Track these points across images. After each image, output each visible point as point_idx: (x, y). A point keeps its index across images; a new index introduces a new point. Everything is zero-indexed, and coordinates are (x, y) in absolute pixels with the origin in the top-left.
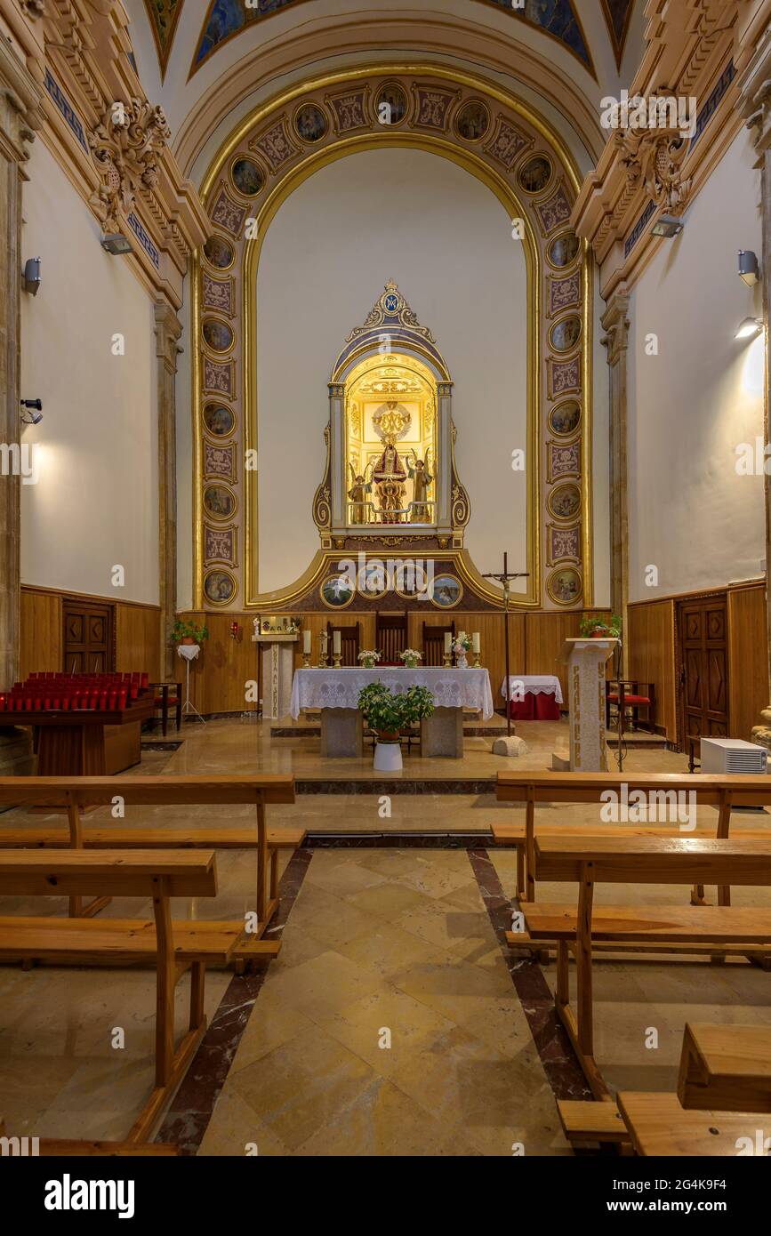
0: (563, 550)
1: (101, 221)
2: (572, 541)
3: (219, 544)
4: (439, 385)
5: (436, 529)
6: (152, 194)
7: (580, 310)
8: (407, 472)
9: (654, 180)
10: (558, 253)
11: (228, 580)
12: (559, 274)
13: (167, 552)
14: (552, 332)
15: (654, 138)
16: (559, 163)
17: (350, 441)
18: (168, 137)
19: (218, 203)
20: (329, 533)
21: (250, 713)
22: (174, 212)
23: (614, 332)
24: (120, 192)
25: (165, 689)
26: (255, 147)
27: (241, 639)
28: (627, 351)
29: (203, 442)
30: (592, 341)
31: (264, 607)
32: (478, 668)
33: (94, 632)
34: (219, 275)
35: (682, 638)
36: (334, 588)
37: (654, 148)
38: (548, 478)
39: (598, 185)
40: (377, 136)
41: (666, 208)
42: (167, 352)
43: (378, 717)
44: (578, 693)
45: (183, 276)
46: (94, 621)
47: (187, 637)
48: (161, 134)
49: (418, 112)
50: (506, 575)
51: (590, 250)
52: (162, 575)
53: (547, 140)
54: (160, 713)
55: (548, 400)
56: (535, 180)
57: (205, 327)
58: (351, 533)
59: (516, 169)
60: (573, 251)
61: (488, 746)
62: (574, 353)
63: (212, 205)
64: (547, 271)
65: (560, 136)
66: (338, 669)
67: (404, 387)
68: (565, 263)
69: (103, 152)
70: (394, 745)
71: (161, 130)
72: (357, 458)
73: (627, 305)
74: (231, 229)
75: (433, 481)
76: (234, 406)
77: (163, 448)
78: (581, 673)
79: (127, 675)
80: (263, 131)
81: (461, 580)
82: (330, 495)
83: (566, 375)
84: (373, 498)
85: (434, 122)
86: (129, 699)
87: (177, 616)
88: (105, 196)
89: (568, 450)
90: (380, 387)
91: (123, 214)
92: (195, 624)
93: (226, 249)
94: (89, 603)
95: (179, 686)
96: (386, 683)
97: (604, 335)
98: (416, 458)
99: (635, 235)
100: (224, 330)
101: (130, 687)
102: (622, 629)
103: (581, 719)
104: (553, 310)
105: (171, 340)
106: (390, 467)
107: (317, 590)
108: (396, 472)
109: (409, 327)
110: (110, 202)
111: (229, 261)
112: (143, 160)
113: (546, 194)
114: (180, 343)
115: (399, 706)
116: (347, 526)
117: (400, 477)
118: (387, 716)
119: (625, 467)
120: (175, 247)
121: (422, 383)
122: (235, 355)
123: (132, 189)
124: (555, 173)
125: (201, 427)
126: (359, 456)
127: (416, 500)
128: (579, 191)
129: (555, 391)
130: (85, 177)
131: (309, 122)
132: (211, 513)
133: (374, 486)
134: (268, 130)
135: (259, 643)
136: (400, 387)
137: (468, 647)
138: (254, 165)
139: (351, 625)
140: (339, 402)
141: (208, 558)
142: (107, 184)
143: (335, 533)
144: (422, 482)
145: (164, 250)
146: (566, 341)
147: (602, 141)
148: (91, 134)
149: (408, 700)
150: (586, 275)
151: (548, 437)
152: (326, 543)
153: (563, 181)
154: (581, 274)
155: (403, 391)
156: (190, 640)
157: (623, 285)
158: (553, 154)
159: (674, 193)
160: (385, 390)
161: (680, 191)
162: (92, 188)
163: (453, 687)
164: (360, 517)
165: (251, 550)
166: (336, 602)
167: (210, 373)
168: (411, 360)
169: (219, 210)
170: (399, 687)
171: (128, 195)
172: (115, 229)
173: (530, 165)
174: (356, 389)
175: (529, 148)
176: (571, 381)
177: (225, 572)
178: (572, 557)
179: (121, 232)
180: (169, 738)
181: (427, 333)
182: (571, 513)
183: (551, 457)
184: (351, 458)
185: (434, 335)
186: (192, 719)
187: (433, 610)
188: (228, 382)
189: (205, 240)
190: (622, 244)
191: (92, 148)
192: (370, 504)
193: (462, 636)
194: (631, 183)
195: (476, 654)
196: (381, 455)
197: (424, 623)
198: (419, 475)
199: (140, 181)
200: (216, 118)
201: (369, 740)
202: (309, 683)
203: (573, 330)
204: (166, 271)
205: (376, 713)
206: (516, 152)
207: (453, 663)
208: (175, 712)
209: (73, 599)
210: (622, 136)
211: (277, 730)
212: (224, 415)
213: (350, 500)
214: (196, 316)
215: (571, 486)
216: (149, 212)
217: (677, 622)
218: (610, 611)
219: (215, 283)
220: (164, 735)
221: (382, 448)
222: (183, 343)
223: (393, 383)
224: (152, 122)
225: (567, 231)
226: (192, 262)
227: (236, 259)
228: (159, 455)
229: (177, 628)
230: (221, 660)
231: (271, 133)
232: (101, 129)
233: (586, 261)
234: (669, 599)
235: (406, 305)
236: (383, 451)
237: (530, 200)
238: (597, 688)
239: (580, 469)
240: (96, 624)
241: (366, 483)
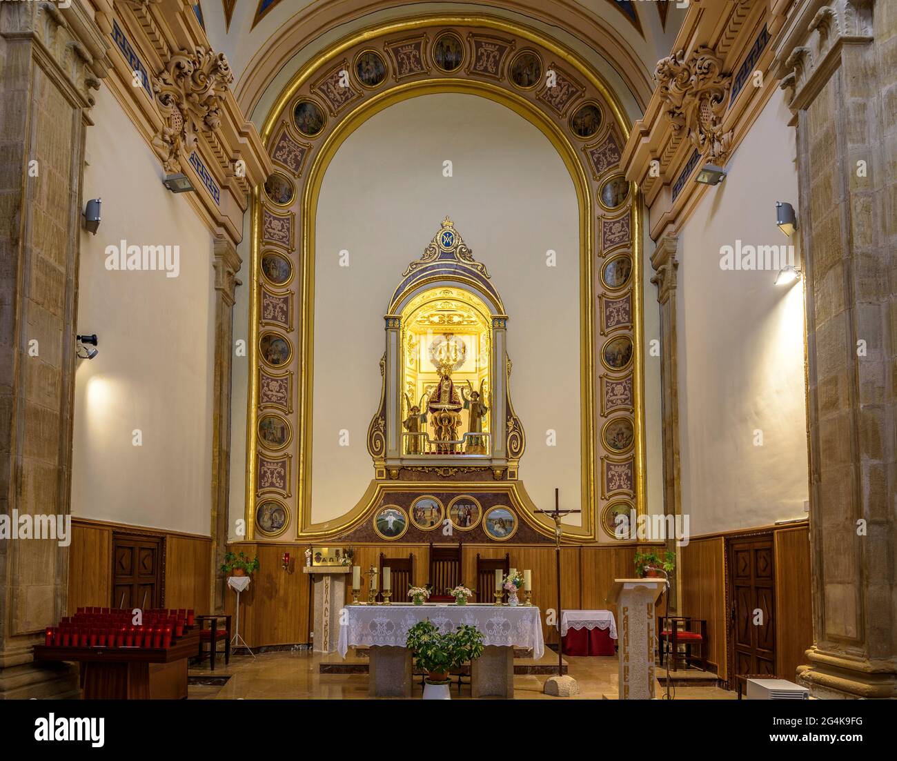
0: (618, 483)
1: (164, 161)
2: (626, 474)
3: (272, 473)
4: (494, 319)
5: (491, 460)
6: (214, 135)
7: (630, 250)
8: (462, 402)
9: (698, 131)
10: (609, 195)
11: (281, 510)
12: (610, 215)
13: (220, 482)
14: (604, 271)
15: (697, 92)
16: (609, 110)
17: (407, 371)
18: (231, 82)
19: (279, 143)
20: (384, 463)
21: (301, 647)
22: (235, 151)
23: (663, 272)
24: (183, 134)
25: (214, 622)
26: (317, 90)
27: (292, 570)
28: (676, 290)
29: (259, 372)
30: (642, 279)
31: (317, 537)
32: (529, 606)
33: (143, 564)
34: (279, 210)
35: (732, 575)
36: (387, 519)
37: (697, 101)
38: (602, 411)
39: (646, 133)
40: (434, 82)
41: (710, 158)
42: (225, 285)
43: (427, 657)
44: (627, 634)
45: (244, 212)
46: (144, 553)
47: (238, 568)
48: (224, 80)
49: (474, 59)
50: (557, 511)
51: (639, 193)
52: (214, 505)
53: (597, 89)
54: (208, 646)
55: (601, 335)
56: (586, 126)
57: (264, 260)
58: (405, 463)
59: (568, 114)
60: (623, 194)
61: (540, 685)
62: (626, 290)
63: (273, 145)
64: (599, 212)
65: (609, 85)
66: (388, 606)
67: (461, 319)
68: (616, 204)
69: (167, 97)
70: (443, 686)
71: (223, 76)
72: (413, 388)
73: (675, 246)
74: (292, 167)
75: (489, 412)
76: (291, 337)
77: (219, 379)
78: (630, 613)
79: (173, 612)
80: (325, 75)
81: (516, 512)
82: (385, 425)
83: (618, 311)
84: (428, 429)
85: (490, 70)
86: (174, 636)
87: (228, 547)
88: (167, 138)
89: (621, 384)
90: (436, 319)
91: (185, 154)
92: (245, 556)
93: (287, 186)
94: (139, 535)
95: (229, 618)
96: (435, 621)
97: (654, 274)
98: (471, 389)
99: (682, 180)
100: (283, 263)
101: (175, 625)
102: (675, 564)
103: (631, 661)
104: (604, 249)
105: (229, 274)
106: (445, 397)
107: (370, 521)
108: (451, 402)
109: (465, 263)
110: (172, 143)
111: (290, 197)
112: (206, 104)
113: (596, 140)
114: (238, 276)
115: (448, 645)
116: (401, 456)
117: (456, 407)
118: (435, 656)
119: (676, 404)
120: (235, 184)
121: (477, 316)
122: (293, 287)
123: (195, 130)
124: (606, 120)
125: (258, 357)
126: (415, 385)
127: (471, 431)
128: (628, 137)
129: (608, 327)
130: (149, 120)
131: (369, 67)
132: (266, 443)
133: (430, 416)
134: (329, 75)
135: (311, 574)
136: (456, 319)
137: (519, 585)
138: (315, 107)
139: (404, 557)
140: (394, 334)
141: (261, 487)
142: (170, 126)
143: (390, 463)
144: (477, 412)
145: (224, 187)
146: (618, 279)
147: (650, 92)
148: (155, 80)
149: (457, 639)
150: (636, 217)
151: (601, 371)
152: (381, 473)
153: (613, 128)
154: (631, 215)
155: (459, 323)
156: (240, 572)
157: (671, 228)
158: (603, 102)
159: (716, 144)
160: (442, 322)
161: (722, 142)
162: (155, 130)
163: (504, 625)
164: (415, 447)
165: (305, 480)
166: (389, 533)
167: (268, 305)
168: (467, 294)
169: (280, 149)
170: (449, 625)
171: (190, 137)
172: (177, 168)
173: (581, 112)
174: (412, 321)
175: (580, 96)
176: (623, 317)
177: (277, 502)
178: (626, 490)
179: (183, 171)
180: (218, 672)
181: (482, 269)
182: (625, 446)
183: (605, 390)
184: (407, 387)
185: (490, 270)
186: (241, 652)
187: (487, 542)
188: (285, 313)
189: (266, 179)
190: (669, 190)
191: (156, 93)
192: (426, 434)
193: (514, 573)
194: (676, 133)
195: (527, 592)
196: (437, 385)
197: (478, 555)
198: (474, 406)
199: (203, 123)
200: (278, 63)
201: (419, 678)
202: (358, 621)
203: (624, 268)
204: (227, 207)
205: (424, 653)
206: (567, 101)
207: (505, 599)
208: (224, 644)
209: (123, 531)
210: (667, 89)
211: (326, 666)
212: (281, 346)
213: (405, 430)
214: (256, 250)
215: (624, 420)
216: (211, 151)
217: (728, 559)
218: (664, 545)
219: (275, 218)
220: (212, 669)
221: (438, 378)
222: (242, 276)
223: (448, 316)
224: (215, 68)
225: (617, 174)
226: (252, 199)
227: (296, 195)
228: (215, 385)
229: (228, 560)
230: (272, 592)
231: (332, 78)
232: (166, 75)
233: (635, 203)
234: (720, 536)
235: (462, 241)
236: (439, 381)
237: (581, 145)
238: (646, 629)
239: (633, 403)
240: (146, 556)
241: (422, 413)
